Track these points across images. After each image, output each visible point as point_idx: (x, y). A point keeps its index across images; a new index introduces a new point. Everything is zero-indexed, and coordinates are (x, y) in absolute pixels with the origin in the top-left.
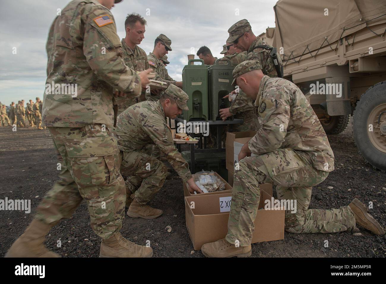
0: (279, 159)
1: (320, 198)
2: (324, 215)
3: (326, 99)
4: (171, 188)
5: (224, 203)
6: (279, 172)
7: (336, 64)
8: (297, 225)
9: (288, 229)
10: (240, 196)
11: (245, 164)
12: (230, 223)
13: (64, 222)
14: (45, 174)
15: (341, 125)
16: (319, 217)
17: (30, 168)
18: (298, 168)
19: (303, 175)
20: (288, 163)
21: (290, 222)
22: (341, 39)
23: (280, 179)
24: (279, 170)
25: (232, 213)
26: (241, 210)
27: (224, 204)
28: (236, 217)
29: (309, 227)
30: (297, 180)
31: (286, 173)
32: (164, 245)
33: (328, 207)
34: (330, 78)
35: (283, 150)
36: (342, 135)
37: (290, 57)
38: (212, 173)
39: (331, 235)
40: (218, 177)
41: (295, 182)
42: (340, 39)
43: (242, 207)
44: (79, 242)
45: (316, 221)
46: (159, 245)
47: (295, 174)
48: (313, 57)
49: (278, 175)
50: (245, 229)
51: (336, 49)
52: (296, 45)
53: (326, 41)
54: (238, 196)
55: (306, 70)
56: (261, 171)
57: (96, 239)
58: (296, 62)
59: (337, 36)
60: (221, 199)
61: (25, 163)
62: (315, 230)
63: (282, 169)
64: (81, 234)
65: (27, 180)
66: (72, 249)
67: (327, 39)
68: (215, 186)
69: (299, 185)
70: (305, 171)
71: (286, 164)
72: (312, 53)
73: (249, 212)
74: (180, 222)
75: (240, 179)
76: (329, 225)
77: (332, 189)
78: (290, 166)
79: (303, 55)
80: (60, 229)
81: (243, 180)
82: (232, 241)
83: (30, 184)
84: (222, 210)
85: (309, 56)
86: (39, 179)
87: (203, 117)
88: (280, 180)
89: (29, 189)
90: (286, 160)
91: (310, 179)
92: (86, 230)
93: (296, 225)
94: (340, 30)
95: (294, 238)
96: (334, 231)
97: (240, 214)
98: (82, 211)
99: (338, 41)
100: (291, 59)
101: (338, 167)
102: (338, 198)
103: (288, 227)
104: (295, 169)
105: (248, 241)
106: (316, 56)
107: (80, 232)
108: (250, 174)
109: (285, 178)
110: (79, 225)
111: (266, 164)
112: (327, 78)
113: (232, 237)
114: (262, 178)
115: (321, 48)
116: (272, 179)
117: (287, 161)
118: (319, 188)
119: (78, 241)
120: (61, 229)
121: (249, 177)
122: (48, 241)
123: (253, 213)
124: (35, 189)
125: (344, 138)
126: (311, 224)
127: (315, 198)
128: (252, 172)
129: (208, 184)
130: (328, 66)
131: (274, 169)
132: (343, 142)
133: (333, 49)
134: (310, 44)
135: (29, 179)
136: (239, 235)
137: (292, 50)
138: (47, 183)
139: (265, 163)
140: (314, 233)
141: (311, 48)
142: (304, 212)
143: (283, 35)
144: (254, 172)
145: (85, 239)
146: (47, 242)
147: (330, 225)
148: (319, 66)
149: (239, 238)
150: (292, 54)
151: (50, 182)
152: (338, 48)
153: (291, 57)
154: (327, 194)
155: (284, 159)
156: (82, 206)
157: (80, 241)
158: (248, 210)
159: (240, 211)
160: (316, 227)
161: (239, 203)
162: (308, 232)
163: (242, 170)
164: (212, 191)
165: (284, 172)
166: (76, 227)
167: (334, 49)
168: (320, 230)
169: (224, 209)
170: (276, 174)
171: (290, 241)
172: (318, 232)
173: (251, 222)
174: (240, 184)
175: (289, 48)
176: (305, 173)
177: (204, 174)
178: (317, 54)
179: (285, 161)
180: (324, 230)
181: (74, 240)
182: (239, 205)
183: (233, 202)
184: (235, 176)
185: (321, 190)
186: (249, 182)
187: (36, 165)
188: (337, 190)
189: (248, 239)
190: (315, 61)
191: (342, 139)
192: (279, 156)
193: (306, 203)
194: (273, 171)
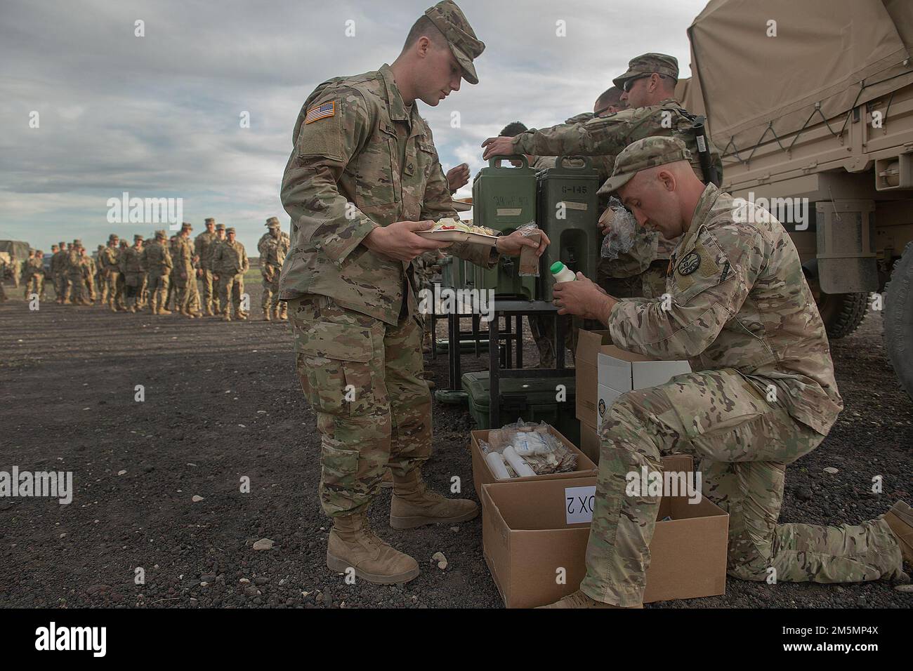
0: (708, 395)
1: (807, 495)
2: (822, 539)
3: (816, 252)
4: (440, 460)
5: (576, 500)
6: (710, 425)
7: (843, 167)
8: (754, 559)
9: (733, 568)
10: (618, 486)
11: (627, 408)
12: (593, 550)
13: (188, 536)
14: (138, 418)
15: (850, 316)
16: (812, 544)
17: (101, 403)
18: (753, 416)
19: (766, 433)
20: (730, 406)
21: (737, 551)
22: (856, 109)
23: (711, 443)
24: (710, 420)
25: (597, 525)
26: (620, 519)
27: (576, 505)
28: (609, 535)
29: (785, 567)
30: (751, 444)
31: (726, 428)
32: (431, 600)
33: (827, 519)
34: (828, 201)
35: (715, 373)
36: (852, 339)
37: (726, 149)
38: (544, 428)
39: (840, 589)
40: (558, 439)
41: (746, 449)
42: (853, 108)
43: (622, 512)
44: (226, 585)
45: (802, 552)
46: (421, 599)
47: (747, 430)
48: (784, 150)
49: (706, 433)
50: (630, 565)
51: (843, 133)
52: (742, 122)
53: (817, 113)
54: (612, 484)
55: (766, 182)
56: (666, 423)
57: (266, 579)
58: (742, 162)
59: (845, 99)
60: (569, 492)
61: (89, 392)
62: (800, 575)
63: (717, 418)
64: (231, 566)
65: (96, 431)
66: (211, 602)
67: (820, 107)
68: (553, 460)
69: (756, 456)
70: (771, 423)
71: (724, 406)
72: (781, 141)
73: (638, 525)
74: (466, 545)
75: (617, 442)
76: (835, 565)
77: (834, 475)
78: (735, 412)
79: (759, 145)
80: (181, 552)
81: (624, 445)
82: (599, 595)
83: (105, 442)
84: (571, 519)
85: (777, 149)
86: (125, 430)
87: (522, 292)
88: (711, 446)
89: (102, 454)
90: (725, 398)
91: (783, 442)
92: (243, 557)
93: (751, 559)
94: (854, 87)
95: (748, 594)
96: (849, 579)
97: (616, 528)
98: (231, 511)
99: (847, 112)
100: (728, 155)
101: (846, 421)
102: (853, 497)
103: (733, 565)
104: (748, 418)
105: (638, 593)
106: (791, 149)
107: (227, 560)
108: (640, 431)
109: (722, 440)
110: (224, 545)
111: (679, 408)
112: (820, 203)
113: (599, 584)
114: (669, 441)
115: (805, 129)
116: (692, 442)
117: (728, 399)
118: (803, 470)
119: (223, 583)
120: (182, 554)
121: (640, 438)
122: (154, 580)
123: (647, 526)
124: (115, 454)
125: (856, 347)
126: (791, 559)
127: (795, 494)
128: (646, 426)
129: (534, 453)
130: (821, 173)
131: (697, 419)
132: (855, 358)
133: (835, 132)
134: (778, 119)
135: (100, 430)
136: (614, 581)
137: (733, 134)
138: (143, 441)
139: (675, 405)
140: (798, 583)
141: (779, 129)
142: (768, 525)
143: (710, 96)
144: (650, 426)
145: (242, 580)
146: (151, 584)
147: (837, 565)
148: (801, 172)
149: (614, 586)
150: (731, 142)
151: (151, 438)
152: (847, 130)
153: (730, 150)
154: (825, 487)
155: (719, 394)
156: (229, 498)
157: (230, 583)
158: (635, 520)
159: (617, 522)
160: (803, 568)
161: (616, 502)
162: (782, 580)
163: (622, 421)
164: (543, 473)
165: (721, 425)
166: (217, 550)
167: (838, 133)
168: (814, 576)
169: (577, 516)
170: (702, 431)
171: (740, 600)
172: (808, 580)
173: (644, 548)
174: (618, 456)
175: (724, 129)
176: (772, 429)
177: (523, 429)
178: (796, 143)
179: (723, 400)
180: (824, 576)
181: (215, 581)
182: (615, 508)
183: (599, 500)
184: (606, 436)
185: (809, 475)
186: (641, 451)
187: (115, 397)
188: (849, 476)
189: (637, 588)
190: (790, 161)
191: (851, 350)
192: (707, 389)
193: (771, 505)
194: (695, 423)
